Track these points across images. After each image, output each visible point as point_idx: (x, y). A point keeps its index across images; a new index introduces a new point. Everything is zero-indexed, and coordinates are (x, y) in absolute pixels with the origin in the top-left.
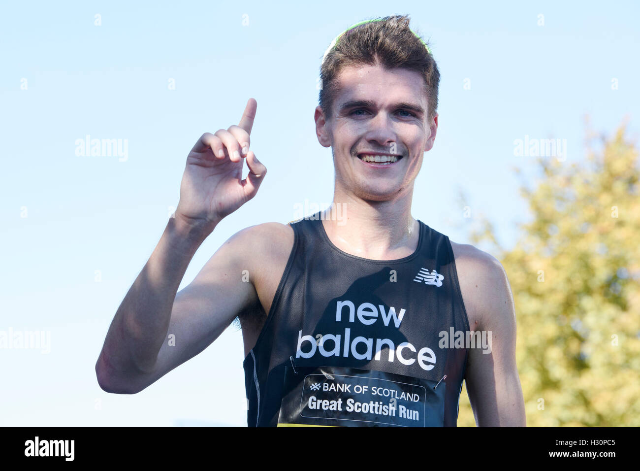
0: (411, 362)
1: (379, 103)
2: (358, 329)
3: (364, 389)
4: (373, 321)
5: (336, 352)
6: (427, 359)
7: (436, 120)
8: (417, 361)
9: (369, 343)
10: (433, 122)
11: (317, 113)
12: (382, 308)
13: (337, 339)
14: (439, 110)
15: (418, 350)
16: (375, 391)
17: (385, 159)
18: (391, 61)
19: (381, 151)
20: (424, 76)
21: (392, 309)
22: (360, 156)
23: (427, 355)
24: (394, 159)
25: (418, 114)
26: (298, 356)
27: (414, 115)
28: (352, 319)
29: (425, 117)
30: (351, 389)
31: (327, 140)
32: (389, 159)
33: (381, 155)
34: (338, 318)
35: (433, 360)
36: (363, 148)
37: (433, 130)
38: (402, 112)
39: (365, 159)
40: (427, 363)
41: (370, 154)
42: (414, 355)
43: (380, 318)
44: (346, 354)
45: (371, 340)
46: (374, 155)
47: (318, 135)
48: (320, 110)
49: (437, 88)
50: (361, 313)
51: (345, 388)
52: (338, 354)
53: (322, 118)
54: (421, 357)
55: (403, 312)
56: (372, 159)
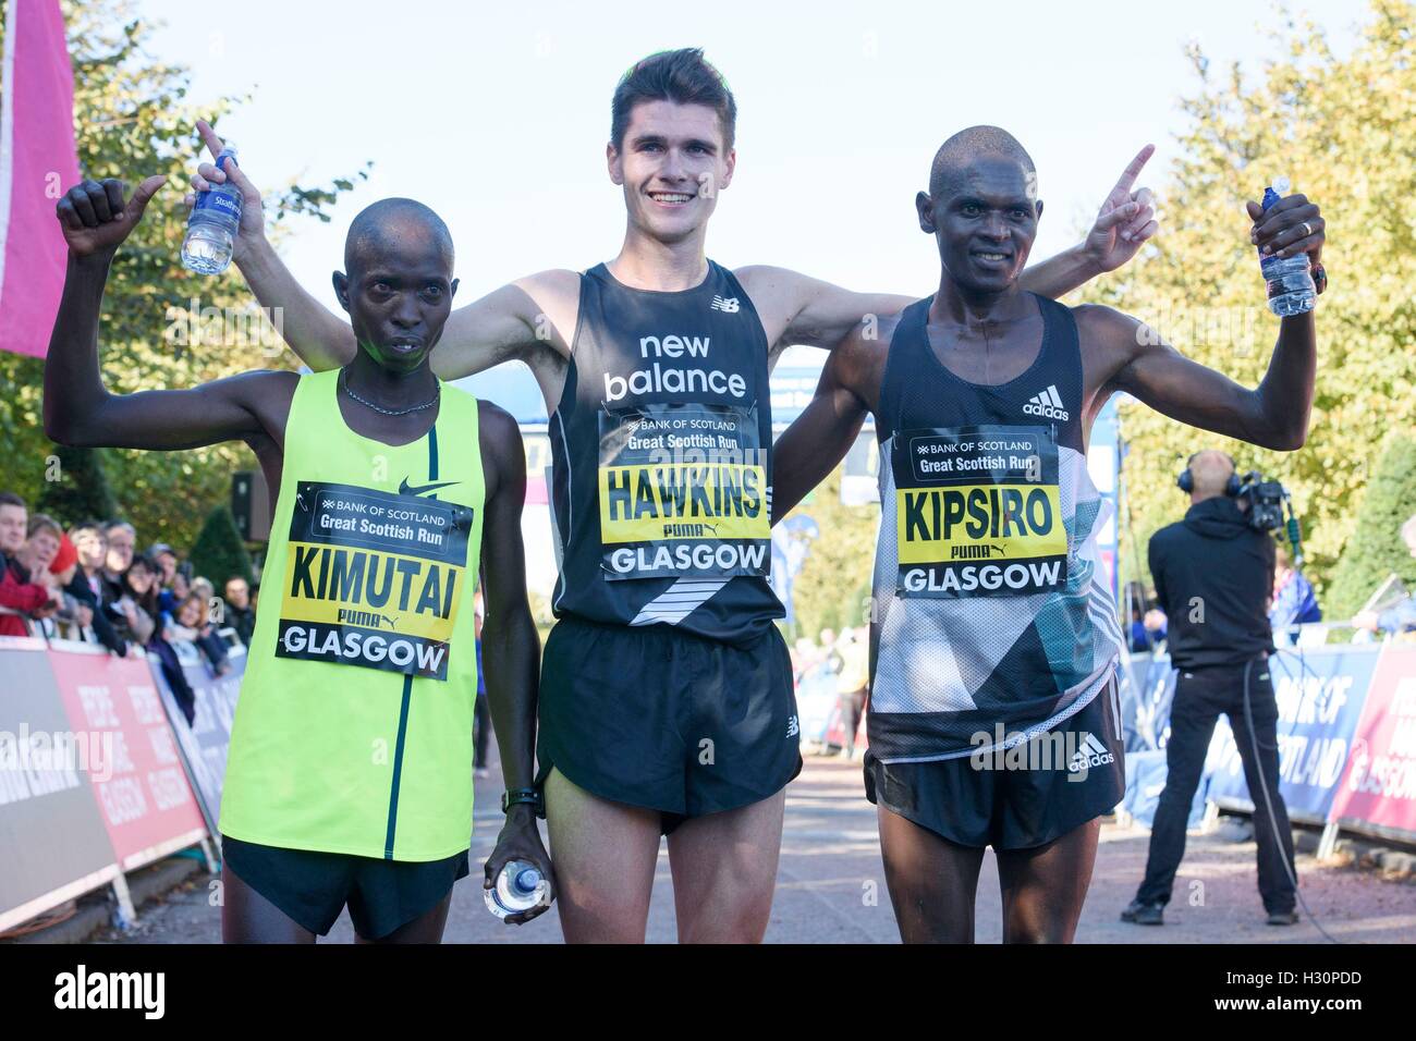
0: (722, 390)
1: (670, 139)
2: (666, 363)
3: (683, 424)
4: (679, 354)
5: (648, 388)
6: (737, 386)
7: (733, 156)
8: (728, 389)
9: (680, 374)
10: (730, 158)
11: (609, 149)
12: (686, 339)
13: (647, 375)
14: (737, 146)
15: (728, 378)
16: (695, 424)
17: (675, 198)
18: (682, 95)
19: (672, 190)
20: (718, 112)
21: (697, 340)
22: (651, 194)
23: (736, 381)
24: (685, 198)
25: (712, 151)
26: (609, 400)
27: (707, 152)
28: (659, 354)
29: (719, 153)
30: (670, 424)
31: (619, 176)
32: (680, 198)
33: (672, 194)
34: (645, 354)
35: (743, 386)
36: (655, 185)
37: (730, 166)
38: (695, 147)
39: (655, 197)
40: (737, 390)
41: (660, 193)
42: (725, 383)
43: (686, 349)
44: (659, 389)
45: (682, 372)
46: (665, 194)
47: (611, 172)
48: (611, 145)
49: (734, 123)
50: (666, 347)
51: (665, 424)
52: (650, 390)
53: (614, 154)
54: (732, 385)
55: (707, 340)
56: (662, 197)
